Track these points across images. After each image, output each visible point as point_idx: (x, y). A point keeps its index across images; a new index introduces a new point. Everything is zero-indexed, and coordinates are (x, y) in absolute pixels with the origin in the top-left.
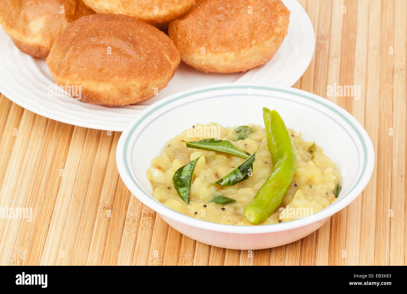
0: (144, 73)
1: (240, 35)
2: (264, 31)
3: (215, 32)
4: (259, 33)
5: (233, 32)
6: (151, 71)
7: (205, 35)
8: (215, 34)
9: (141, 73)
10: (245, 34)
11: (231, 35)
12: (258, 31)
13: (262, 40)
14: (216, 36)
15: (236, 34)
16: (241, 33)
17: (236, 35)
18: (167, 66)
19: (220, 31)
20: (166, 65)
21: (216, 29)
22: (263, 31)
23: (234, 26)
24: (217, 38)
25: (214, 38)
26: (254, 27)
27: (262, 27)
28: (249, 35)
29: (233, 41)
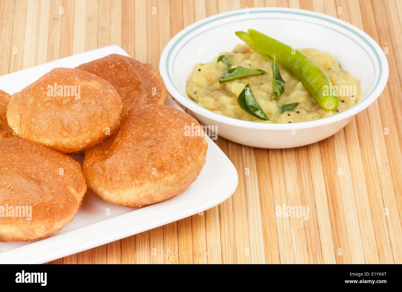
0: (49, 215)
1: (175, 155)
2: (195, 146)
3: (149, 159)
4: (191, 149)
5: (168, 153)
6: (56, 212)
7: (140, 164)
8: (150, 161)
9: (46, 215)
10: (179, 152)
11: (168, 157)
12: (189, 147)
13: (196, 155)
14: (151, 163)
15: (171, 154)
16: (175, 153)
17: (172, 156)
18: (73, 203)
19: (154, 157)
20: (71, 202)
21: (150, 155)
22: (193, 146)
23: (167, 148)
24: (153, 164)
25: (150, 165)
26: (185, 143)
27: (192, 142)
28: (184, 153)
29: (170, 162)
